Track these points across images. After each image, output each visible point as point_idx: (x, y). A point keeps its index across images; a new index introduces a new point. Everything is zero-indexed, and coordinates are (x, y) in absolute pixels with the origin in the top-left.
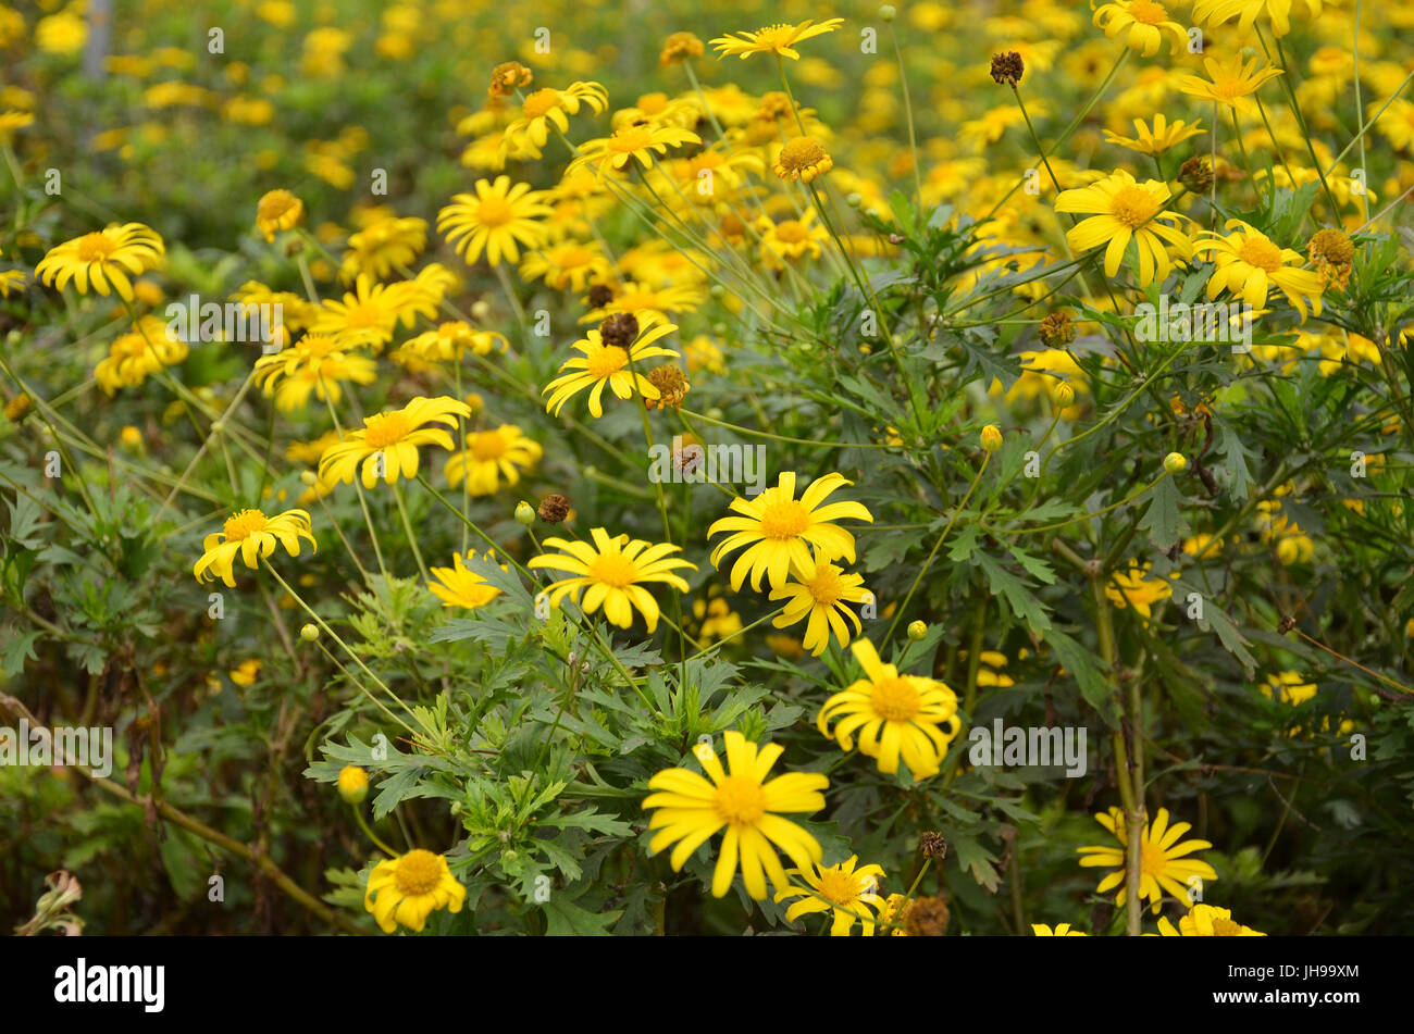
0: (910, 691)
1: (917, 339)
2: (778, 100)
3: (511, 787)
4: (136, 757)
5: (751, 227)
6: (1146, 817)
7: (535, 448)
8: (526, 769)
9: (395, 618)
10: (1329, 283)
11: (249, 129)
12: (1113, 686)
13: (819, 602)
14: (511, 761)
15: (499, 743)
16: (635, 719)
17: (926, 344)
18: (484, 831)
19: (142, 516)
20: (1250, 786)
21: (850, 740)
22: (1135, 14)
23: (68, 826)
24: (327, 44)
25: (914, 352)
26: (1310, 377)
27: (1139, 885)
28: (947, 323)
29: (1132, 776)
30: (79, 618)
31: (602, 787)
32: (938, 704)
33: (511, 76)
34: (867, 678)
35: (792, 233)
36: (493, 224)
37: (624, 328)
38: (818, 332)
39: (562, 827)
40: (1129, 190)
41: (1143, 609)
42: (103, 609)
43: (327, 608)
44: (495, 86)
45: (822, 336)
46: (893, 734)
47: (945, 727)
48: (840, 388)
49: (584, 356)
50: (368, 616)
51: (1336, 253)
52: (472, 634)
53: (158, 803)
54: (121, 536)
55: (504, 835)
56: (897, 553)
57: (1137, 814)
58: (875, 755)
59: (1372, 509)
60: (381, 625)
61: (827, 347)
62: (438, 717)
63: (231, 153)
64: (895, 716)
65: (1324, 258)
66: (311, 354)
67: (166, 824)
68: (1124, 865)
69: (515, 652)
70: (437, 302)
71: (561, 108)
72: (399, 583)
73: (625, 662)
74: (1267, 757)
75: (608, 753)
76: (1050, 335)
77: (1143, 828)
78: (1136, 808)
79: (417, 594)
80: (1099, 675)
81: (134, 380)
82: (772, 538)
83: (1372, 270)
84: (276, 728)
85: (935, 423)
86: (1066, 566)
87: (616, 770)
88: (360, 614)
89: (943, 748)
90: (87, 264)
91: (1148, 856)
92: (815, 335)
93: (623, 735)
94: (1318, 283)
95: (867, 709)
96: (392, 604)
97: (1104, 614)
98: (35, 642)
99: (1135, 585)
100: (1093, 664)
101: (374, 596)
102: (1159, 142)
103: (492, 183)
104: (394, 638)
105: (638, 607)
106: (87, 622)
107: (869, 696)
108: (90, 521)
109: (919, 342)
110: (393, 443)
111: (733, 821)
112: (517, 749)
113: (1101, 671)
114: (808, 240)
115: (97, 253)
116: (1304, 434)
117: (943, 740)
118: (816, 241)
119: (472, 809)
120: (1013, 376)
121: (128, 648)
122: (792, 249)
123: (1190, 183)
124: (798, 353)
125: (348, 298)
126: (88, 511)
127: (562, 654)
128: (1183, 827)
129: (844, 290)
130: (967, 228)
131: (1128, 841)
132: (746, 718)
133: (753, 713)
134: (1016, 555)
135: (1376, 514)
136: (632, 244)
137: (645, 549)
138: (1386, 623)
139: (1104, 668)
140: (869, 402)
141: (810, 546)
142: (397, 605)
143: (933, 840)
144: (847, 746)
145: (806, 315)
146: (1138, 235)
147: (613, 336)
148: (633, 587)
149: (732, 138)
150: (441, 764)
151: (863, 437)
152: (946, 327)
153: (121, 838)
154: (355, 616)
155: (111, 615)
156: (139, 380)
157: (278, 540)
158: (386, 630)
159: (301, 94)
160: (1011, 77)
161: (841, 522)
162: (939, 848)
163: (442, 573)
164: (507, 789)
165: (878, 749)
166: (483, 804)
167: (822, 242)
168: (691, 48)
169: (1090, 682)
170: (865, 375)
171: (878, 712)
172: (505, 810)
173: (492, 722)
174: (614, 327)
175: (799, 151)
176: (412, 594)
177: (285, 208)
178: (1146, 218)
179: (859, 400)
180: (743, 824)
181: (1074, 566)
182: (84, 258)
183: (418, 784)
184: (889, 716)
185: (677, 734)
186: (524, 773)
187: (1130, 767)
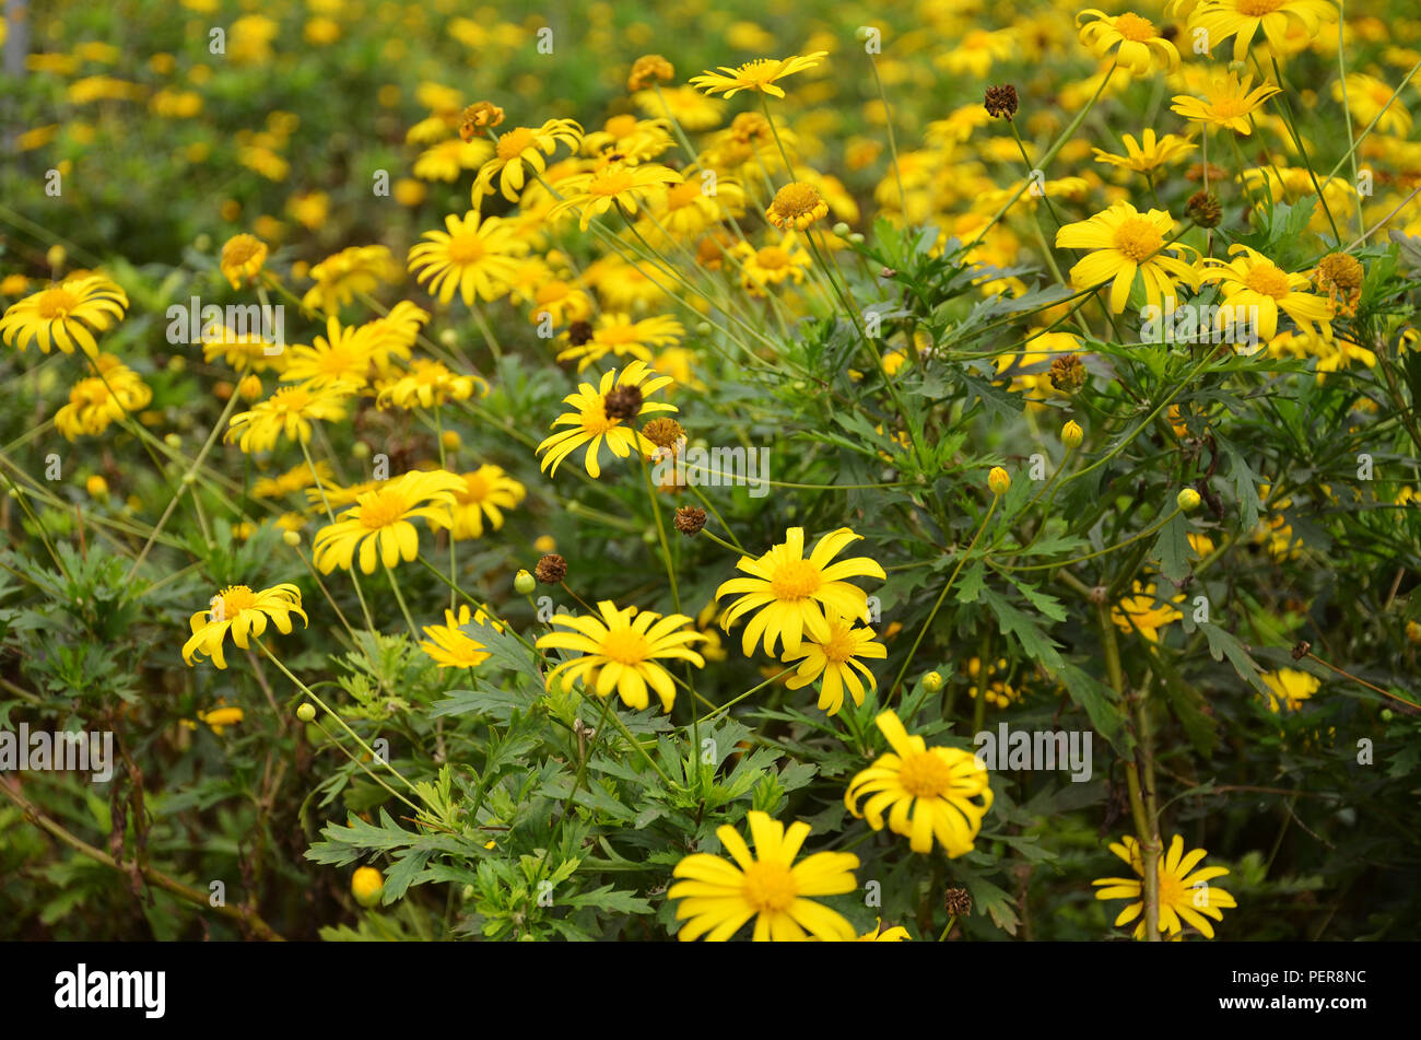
0: (940, 765)
1: (914, 372)
2: (752, 121)
3: (524, 866)
4: (119, 824)
5: (730, 253)
6: (1160, 844)
7: (517, 488)
8: (537, 847)
9: (387, 678)
10: (1338, 309)
11: (179, 123)
12: (1125, 716)
13: (832, 660)
14: (522, 840)
15: (507, 818)
16: (648, 789)
17: (922, 379)
18: (498, 915)
19: (115, 574)
20: (1262, 805)
21: (880, 818)
22: (1122, 31)
23: (44, 879)
24: (255, 31)
25: (911, 388)
26: (1309, 388)
27: (1158, 918)
28: (943, 355)
29: (1145, 805)
30: (55, 686)
31: (616, 861)
32: (968, 776)
33: (483, 116)
34: (894, 752)
35: (773, 259)
36: (466, 261)
37: (628, 400)
38: (810, 369)
39: (578, 907)
40: (1130, 224)
41: (1149, 633)
42: (79, 675)
43: (309, 659)
44: (467, 127)
45: (814, 374)
46: (924, 810)
47: (976, 800)
48: (835, 427)
49: (577, 411)
50: (359, 677)
51: (1345, 279)
52: (475, 706)
53: (144, 868)
54: (95, 599)
55: (519, 917)
56: (901, 594)
57: (1153, 845)
58: (907, 833)
59: (1373, 516)
60: (373, 688)
61: (821, 384)
62: (442, 791)
63: (163, 147)
64: (926, 792)
65: (1334, 284)
66: (288, 409)
67: (154, 889)
68: (1142, 897)
69: (520, 724)
70: (411, 342)
71: (536, 148)
72: (390, 642)
73: (634, 729)
74: (1279, 776)
75: (619, 823)
76: (1061, 379)
77: (1159, 857)
78: (1152, 838)
79: (408, 650)
80: (1109, 705)
81: (97, 429)
82: (784, 599)
83: (1372, 283)
84: (262, 785)
85: (936, 460)
86: (1072, 594)
87: (628, 839)
88: (350, 675)
89: (976, 824)
90: (49, 321)
91: (1165, 886)
92: (807, 371)
93: (637, 807)
94: (1328, 310)
95: (896, 786)
96: (383, 663)
97: (1111, 641)
98: (10, 713)
99: (1141, 610)
100: (1103, 694)
101: (363, 655)
102: (1151, 160)
103: (462, 219)
104: (385, 699)
105: (652, 685)
106: (65, 689)
107: (897, 771)
108: (62, 582)
109: (914, 376)
110: (389, 523)
111: (764, 909)
112: (528, 826)
113: (1111, 701)
114: (790, 265)
115: (59, 310)
116: (1305, 448)
117: (976, 814)
118: (798, 266)
119: (485, 892)
120: (1015, 411)
121: (106, 712)
122: (774, 275)
123: (1198, 217)
124: (792, 392)
125: (319, 341)
126: (59, 573)
127: (567, 720)
128: (1198, 854)
129: (836, 324)
130: (957, 252)
131: (1145, 871)
132: (762, 784)
133: (769, 779)
134: (1023, 591)
135: (1377, 522)
136: (594, 256)
137: (655, 622)
138: (1383, 621)
139: (1115, 698)
140: (867, 440)
141: (821, 605)
142: (388, 664)
143: (957, 898)
144: (877, 826)
145: (798, 350)
146: (1143, 267)
147: (617, 410)
148: (646, 665)
149: (705, 160)
150: (447, 843)
151: (862, 475)
152: (942, 360)
153: (99, 889)
154: (345, 678)
155: (89, 681)
156: (103, 427)
157: (269, 618)
158: (378, 692)
159: (228, 83)
160: (1006, 111)
161: (852, 580)
162: (964, 906)
163: (434, 631)
164: (520, 869)
165: (910, 827)
166: (496, 887)
167: (804, 266)
168: (660, 72)
169: (1100, 713)
170: (861, 412)
171: (908, 789)
172: (519, 892)
173: (499, 796)
174: (618, 399)
175: (793, 198)
176: (403, 650)
177: (251, 253)
178: (1150, 251)
179: (855, 437)
180: (774, 911)
181: (1079, 594)
182: (45, 316)
183: (427, 868)
184: (919, 792)
185: (691, 804)
186: (536, 851)
187: (1144, 796)
